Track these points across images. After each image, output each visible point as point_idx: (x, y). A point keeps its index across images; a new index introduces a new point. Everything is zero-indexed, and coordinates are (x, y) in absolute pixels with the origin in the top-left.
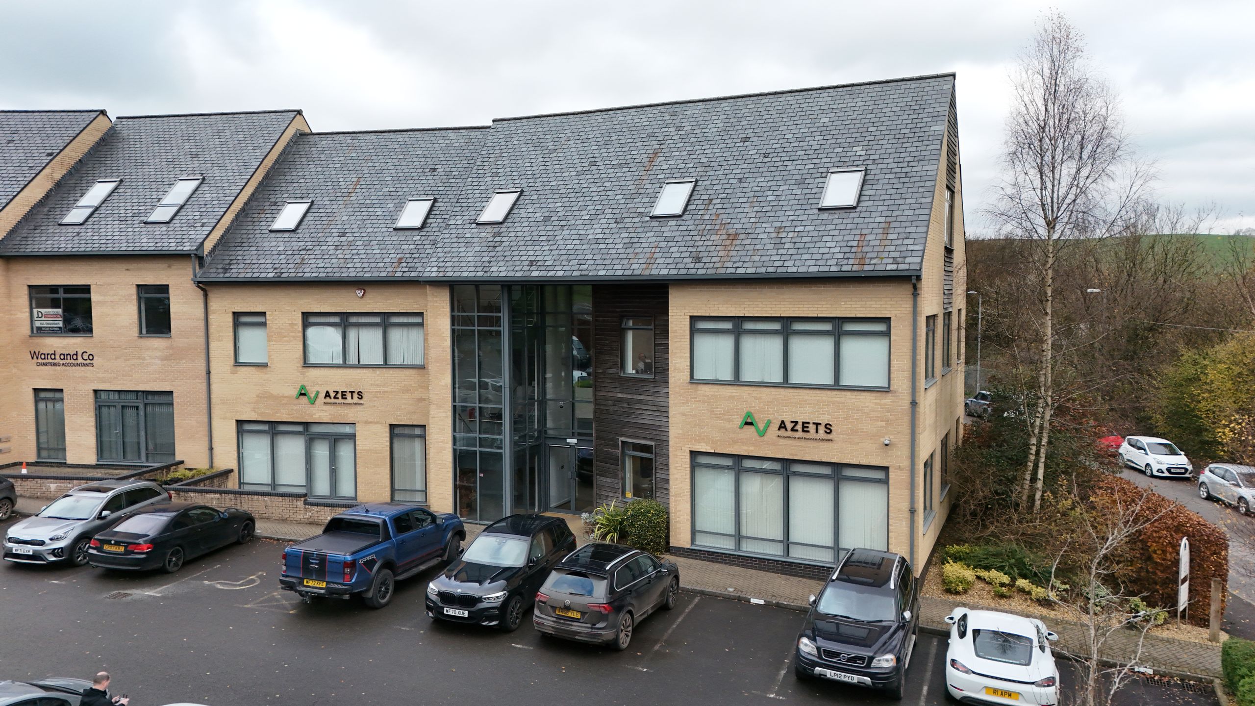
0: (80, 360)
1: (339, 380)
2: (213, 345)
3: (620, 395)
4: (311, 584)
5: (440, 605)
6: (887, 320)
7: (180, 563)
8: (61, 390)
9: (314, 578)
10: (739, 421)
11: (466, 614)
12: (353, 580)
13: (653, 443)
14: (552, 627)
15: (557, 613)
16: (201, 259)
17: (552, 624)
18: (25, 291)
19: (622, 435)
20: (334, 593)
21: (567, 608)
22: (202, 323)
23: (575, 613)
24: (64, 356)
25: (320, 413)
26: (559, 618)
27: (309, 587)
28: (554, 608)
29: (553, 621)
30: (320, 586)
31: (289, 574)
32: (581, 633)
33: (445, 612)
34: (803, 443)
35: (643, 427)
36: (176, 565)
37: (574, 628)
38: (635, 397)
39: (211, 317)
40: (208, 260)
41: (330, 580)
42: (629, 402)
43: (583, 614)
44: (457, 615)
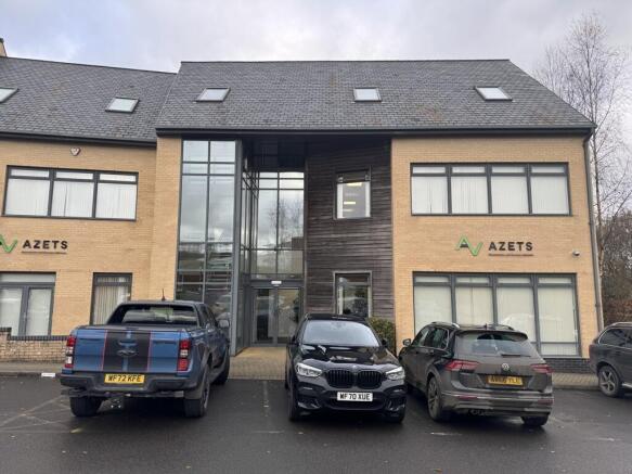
1: (42, 231)
3: (333, 236)
4: (118, 380)
5: (331, 383)
6: (565, 164)
9: (125, 369)
10: (455, 244)
11: (370, 398)
12: (189, 370)
13: (370, 271)
14: (490, 401)
15: (490, 382)
17: (489, 397)
19: (335, 269)
20: (160, 390)
21: (505, 374)
23: (515, 378)
25: (17, 262)
26: (496, 390)
27: (115, 385)
28: (484, 376)
29: (490, 393)
30: (135, 381)
31: (76, 368)
32: (531, 403)
33: (339, 398)
34: (510, 259)
35: (357, 259)
37: (522, 398)
38: (350, 235)
41: (152, 371)
42: (343, 241)
43: (525, 378)
44: (357, 400)
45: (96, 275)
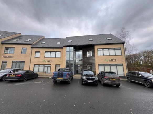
0: (11, 57)
1: (49, 59)
2: (32, 55)
3: (87, 59)
5: (87, 80)
6: (120, 48)
7: (26, 80)
8: (7, 61)
9: (60, 77)
11: (93, 82)
12: (68, 77)
13: (92, 64)
16: (32, 45)
18: (5, 48)
19: (87, 64)
20: (64, 80)
21: (113, 79)
22: (31, 53)
24: (9, 56)
25: (46, 63)
26: (111, 81)
27: (59, 79)
28: (110, 79)
30: (61, 79)
31: (54, 77)
32: (117, 83)
33: (88, 82)
34: (112, 62)
36: (25, 80)
38: (89, 59)
39: (32, 52)
40: (33, 45)
41: (63, 77)
43: (116, 79)
45: (56, 65)
